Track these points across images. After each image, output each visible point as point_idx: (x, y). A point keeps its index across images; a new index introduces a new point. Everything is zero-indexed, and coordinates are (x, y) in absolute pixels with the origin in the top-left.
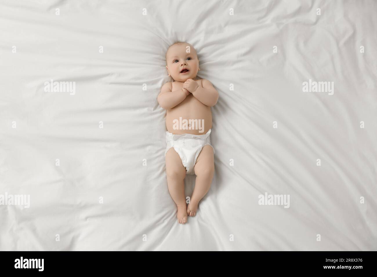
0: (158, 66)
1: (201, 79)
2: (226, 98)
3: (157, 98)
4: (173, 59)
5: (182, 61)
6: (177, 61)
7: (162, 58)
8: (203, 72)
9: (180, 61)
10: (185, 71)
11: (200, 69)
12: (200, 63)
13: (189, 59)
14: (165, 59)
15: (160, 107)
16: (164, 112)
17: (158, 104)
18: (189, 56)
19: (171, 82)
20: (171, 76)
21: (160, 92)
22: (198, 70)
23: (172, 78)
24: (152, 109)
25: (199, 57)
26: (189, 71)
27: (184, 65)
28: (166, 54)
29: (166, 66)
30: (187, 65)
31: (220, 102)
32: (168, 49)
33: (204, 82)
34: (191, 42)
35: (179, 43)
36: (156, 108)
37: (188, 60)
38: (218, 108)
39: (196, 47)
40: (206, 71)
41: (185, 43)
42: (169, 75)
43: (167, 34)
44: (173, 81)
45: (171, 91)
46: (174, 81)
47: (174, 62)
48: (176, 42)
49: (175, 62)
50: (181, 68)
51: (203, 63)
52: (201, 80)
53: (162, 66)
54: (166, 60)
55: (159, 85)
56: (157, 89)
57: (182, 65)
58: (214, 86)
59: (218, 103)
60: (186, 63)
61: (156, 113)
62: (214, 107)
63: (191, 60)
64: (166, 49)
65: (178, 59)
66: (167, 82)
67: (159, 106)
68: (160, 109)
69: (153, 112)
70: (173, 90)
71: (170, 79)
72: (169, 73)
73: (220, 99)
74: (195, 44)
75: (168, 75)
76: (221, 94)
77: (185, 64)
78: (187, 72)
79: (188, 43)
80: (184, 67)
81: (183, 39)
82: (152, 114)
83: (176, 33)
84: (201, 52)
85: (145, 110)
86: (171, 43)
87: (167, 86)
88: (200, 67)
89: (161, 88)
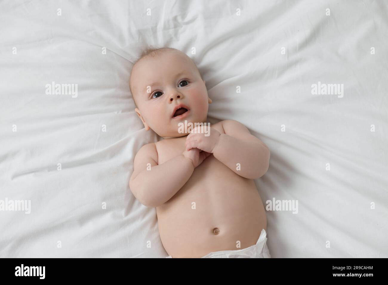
0: (116, 113)
1: (219, 120)
2: (284, 151)
3: (128, 187)
4: (149, 90)
5: (169, 92)
6: (159, 94)
7: (121, 92)
8: (220, 105)
9: (164, 92)
10: (180, 111)
11: (211, 101)
12: (209, 85)
13: (184, 83)
14: (129, 94)
15: (140, 204)
16: (152, 214)
17: (134, 199)
18: (183, 77)
19: (151, 141)
20: (150, 129)
21: (133, 170)
22: (208, 102)
23: (153, 133)
24: (123, 212)
25: (204, 72)
26: (190, 110)
27: (176, 100)
28: (129, 82)
29: (136, 110)
30: (183, 97)
31: (276, 165)
32: (131, 71)
33: (228, 127)
34: (177, 45)
35: (153, 53)
36: (129, 208)
37: (182, 86)
38: (272, 177)
39: (193, 52)
40: (225, 100)
41: (166, 49)
42: (146, 128)
43: (121, 39)
44: (156, 138)
45: (158, 165)
46: (159, 138)
47: (152, 98)
48: (146, 52)
49: (154, 97)
50: (172, 107)
51: (216, 85)
52: (220, 123)
53: (123, 111)
54: (132, 97)
55: (127, 154)
56: (125, 165)
57: (172, 100)
58: (251, 132)
59: (271, 168)
60: (179, 94)
61: (134, 220)
62: (264, 178)
63: (189, 84)
64: (126, 72)
65: (159, 88)
66: (144, 144)
67: (136, 203)
68: (141, 208)
69: (126, 218)
70: (161, 161)
71: (148, 137)
72: (145, 124)
73: (275, 157)
74: (187, 46)
75: (144, 127)
76: (271, 145)
77: (179, 97)
78: (184, 112)
79: (173, 49)
80: (176, 102)
81: (159, 42)
82: (124, 225)
83: (140, 33)
84: (205, 62)
85: (106, 219)
86: (135, 56)
87: (144, 153)
88: (210, 96)
89: (133, 160)
